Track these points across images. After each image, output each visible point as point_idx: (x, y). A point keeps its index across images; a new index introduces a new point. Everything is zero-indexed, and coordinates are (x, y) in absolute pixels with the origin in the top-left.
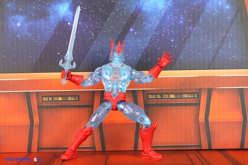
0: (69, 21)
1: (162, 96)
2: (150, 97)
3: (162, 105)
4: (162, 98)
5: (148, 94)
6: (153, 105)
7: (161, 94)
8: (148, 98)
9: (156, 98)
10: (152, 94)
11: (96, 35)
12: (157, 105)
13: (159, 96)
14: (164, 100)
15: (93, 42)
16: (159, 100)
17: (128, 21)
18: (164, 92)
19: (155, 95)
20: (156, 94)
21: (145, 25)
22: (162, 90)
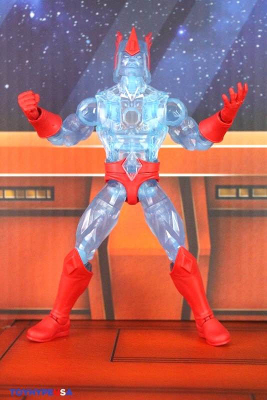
0: (33, 10)
1: (250, 193)
2: (223, 193)
3: (251, 214)
4: (251, 197)
5: (218, 187)
6: (228, 214)
7: (250, 188)
8: (217, 197)
9: (238, 198)
10: (228, 187)
11: (97, 43)
12: (239, 214)
13: (243, 193)
14: (255, 201)
15: (90, 60)
16: (243, 201)
17: (174, 10)
18: (256, 183)
19: (234, 191)
20: (238, 187)
21: (215, 20)
22: (251, 178)
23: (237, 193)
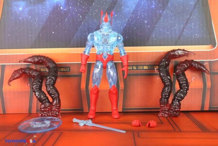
1: (137, 68)
3: (137, 75)
4: (137, 69)
6: (130, 75)
7: (137, 66)
9: (133, 69)
10: (130, 66)
12: (133, 75)
13: (135, 68)
14: (139, 70)
16: (134, 70)
17: (110, 5)
18: (139, 64)
19: (132, 67)
20: (133, 66)
21: (124, 9)
22: (137, 62)
23: (133, 68)
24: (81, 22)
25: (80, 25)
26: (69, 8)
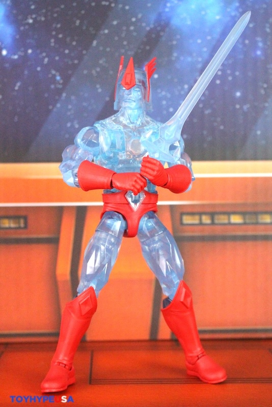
0: (5, 48)
1: (213, 219)
2: (187, 220)
3: (213, 239)
4: (213, 223)
5: (182, 214)
6: (193, 239)
7: (212, 215)
8: (182, 224)
9: (201, 224)
10: (192, 214)
11: (66, 79)
12: (202, 239)
13: (206, 220)
14: (216, 226)
15: (60, 95)
16: (206, 227)
17: (139, 48)
18: (218, 210)
19: (197, 217)
20: (201, 214)
21: (178, 58)
22: (213, 206)
23: (201, 220)
24: (59, 92)
25: (56, 101)
26: (26, 51)
